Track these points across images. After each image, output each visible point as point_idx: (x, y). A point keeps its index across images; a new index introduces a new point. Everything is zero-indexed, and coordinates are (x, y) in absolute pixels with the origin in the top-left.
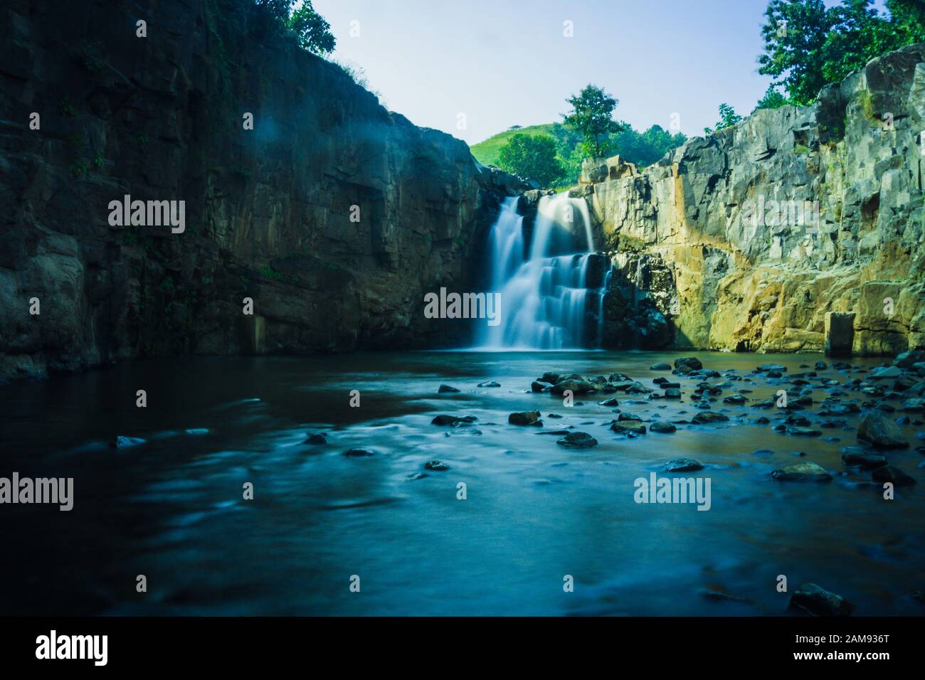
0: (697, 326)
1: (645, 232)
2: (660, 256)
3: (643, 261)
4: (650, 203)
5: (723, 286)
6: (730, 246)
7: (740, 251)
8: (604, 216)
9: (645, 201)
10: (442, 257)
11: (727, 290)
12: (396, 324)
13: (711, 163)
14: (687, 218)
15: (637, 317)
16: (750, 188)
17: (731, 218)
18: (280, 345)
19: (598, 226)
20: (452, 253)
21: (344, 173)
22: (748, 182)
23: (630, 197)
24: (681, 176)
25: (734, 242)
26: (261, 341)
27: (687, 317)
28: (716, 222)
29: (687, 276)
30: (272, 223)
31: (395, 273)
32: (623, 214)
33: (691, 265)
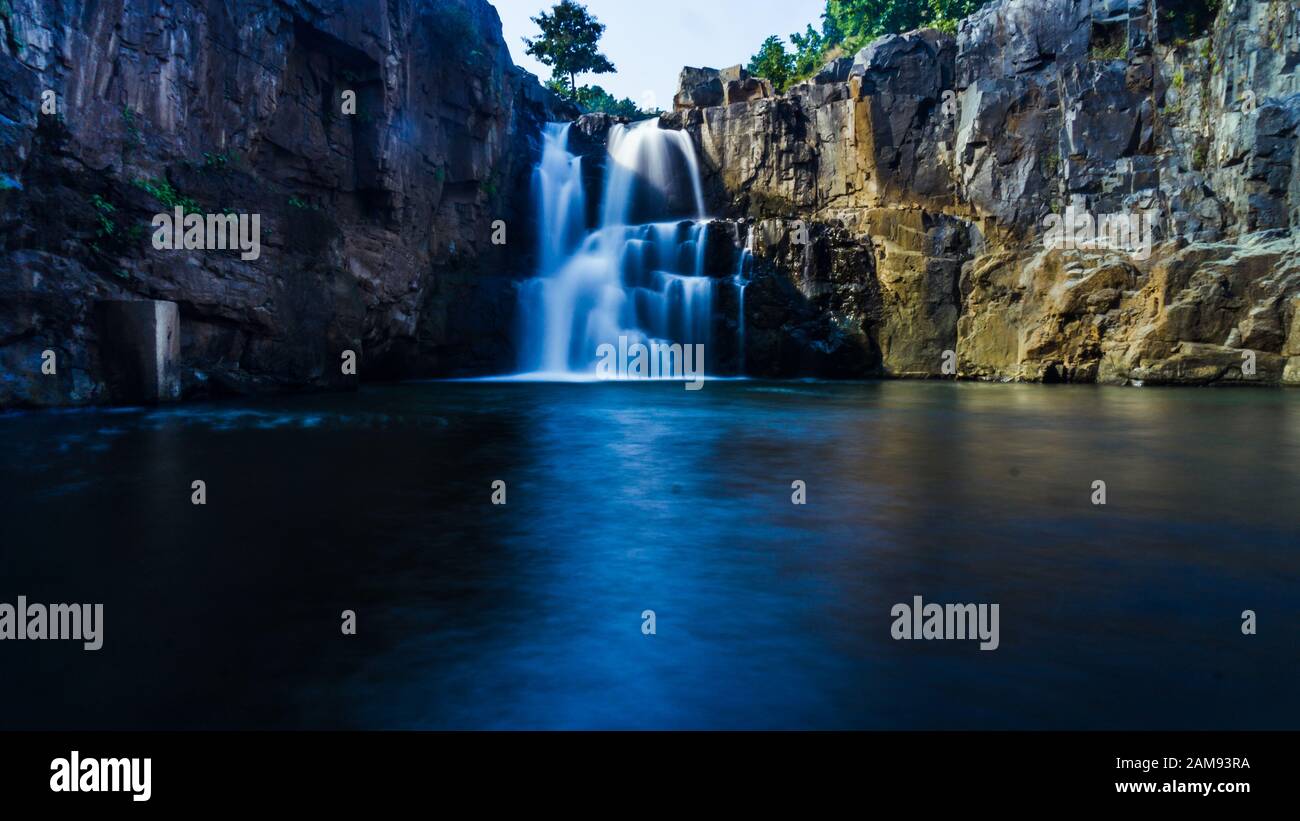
0: (920, 339)
1: (797, 187)
2: (841, 224)
4: (805, 141)
5: (978, 272)
6: (973, 210)
7: (993, 218)
8: (722, 160)
9: (796, 139)
10: (461, 212)
11: (985, 280)
12: (393, 332)
13: (915, 79)
14: (878, 166)
15: (807, 324)
16: (1009, 117)
17: (974, 166)
19: (712, 174)
20: (477, 207)
21: (313, 8)
22: (1007, 105)
23: (770, 131)
24: (867, 98)
25: (982, 204)
26: (168, 365)
27: (900, 324)
28: (931, 173)
29: (894, 257)
30: (165, 75)
32: (757, 157)
33: (902, 241)
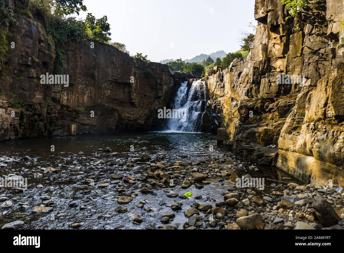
1: (221, 93)
3: (215, 103)
4: (223, 82)
8: (210, 87)
9: (221, 82)
10: (158, 102)
12: (139, 124)
13: (241, 67)
14: (230, 88)
18: (87, 132)
19: (208, 90)
20: (162, 101)
21: (115, 79)
22: (246, 75)
23: (217, 80)
24: (231, 73)
26: (74, 132)
29: (226, 108)
30: (86, 96)
31: (137, 108)
32: (215, 86)
33: (228, 105)
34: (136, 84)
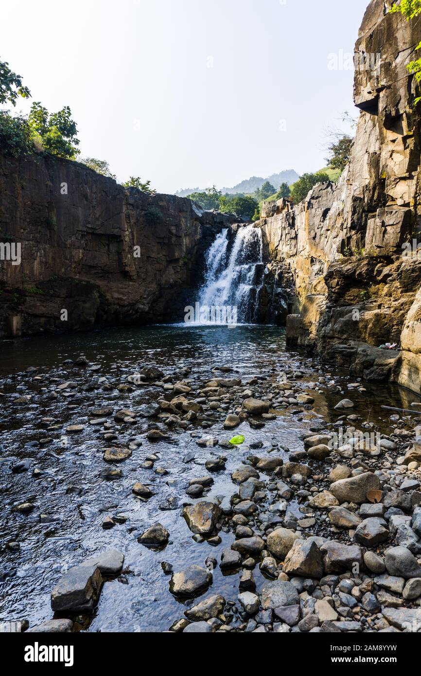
1: (290, 248)
2: (290, 265)
3: (280, 268)
4: (294, 229)
6: (325, 257)
7: (329, 261)
8: (270, 238)
11: (315, 288)
13: (327, 200)
14: (309, 239)
16: (338, 217)
18: (41, 329)
19: (266, 245)
20: (180, 267)
21: (91, 228)
22: (337, 213)
23: (283, 226)
24: (308, 210)
26: (17, 329)
29: (301, 278)
30: (36, 262)
31: (135, 282)
32: (280, 237)
33: (304, 271)
34: (130, 236)
